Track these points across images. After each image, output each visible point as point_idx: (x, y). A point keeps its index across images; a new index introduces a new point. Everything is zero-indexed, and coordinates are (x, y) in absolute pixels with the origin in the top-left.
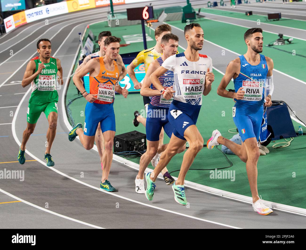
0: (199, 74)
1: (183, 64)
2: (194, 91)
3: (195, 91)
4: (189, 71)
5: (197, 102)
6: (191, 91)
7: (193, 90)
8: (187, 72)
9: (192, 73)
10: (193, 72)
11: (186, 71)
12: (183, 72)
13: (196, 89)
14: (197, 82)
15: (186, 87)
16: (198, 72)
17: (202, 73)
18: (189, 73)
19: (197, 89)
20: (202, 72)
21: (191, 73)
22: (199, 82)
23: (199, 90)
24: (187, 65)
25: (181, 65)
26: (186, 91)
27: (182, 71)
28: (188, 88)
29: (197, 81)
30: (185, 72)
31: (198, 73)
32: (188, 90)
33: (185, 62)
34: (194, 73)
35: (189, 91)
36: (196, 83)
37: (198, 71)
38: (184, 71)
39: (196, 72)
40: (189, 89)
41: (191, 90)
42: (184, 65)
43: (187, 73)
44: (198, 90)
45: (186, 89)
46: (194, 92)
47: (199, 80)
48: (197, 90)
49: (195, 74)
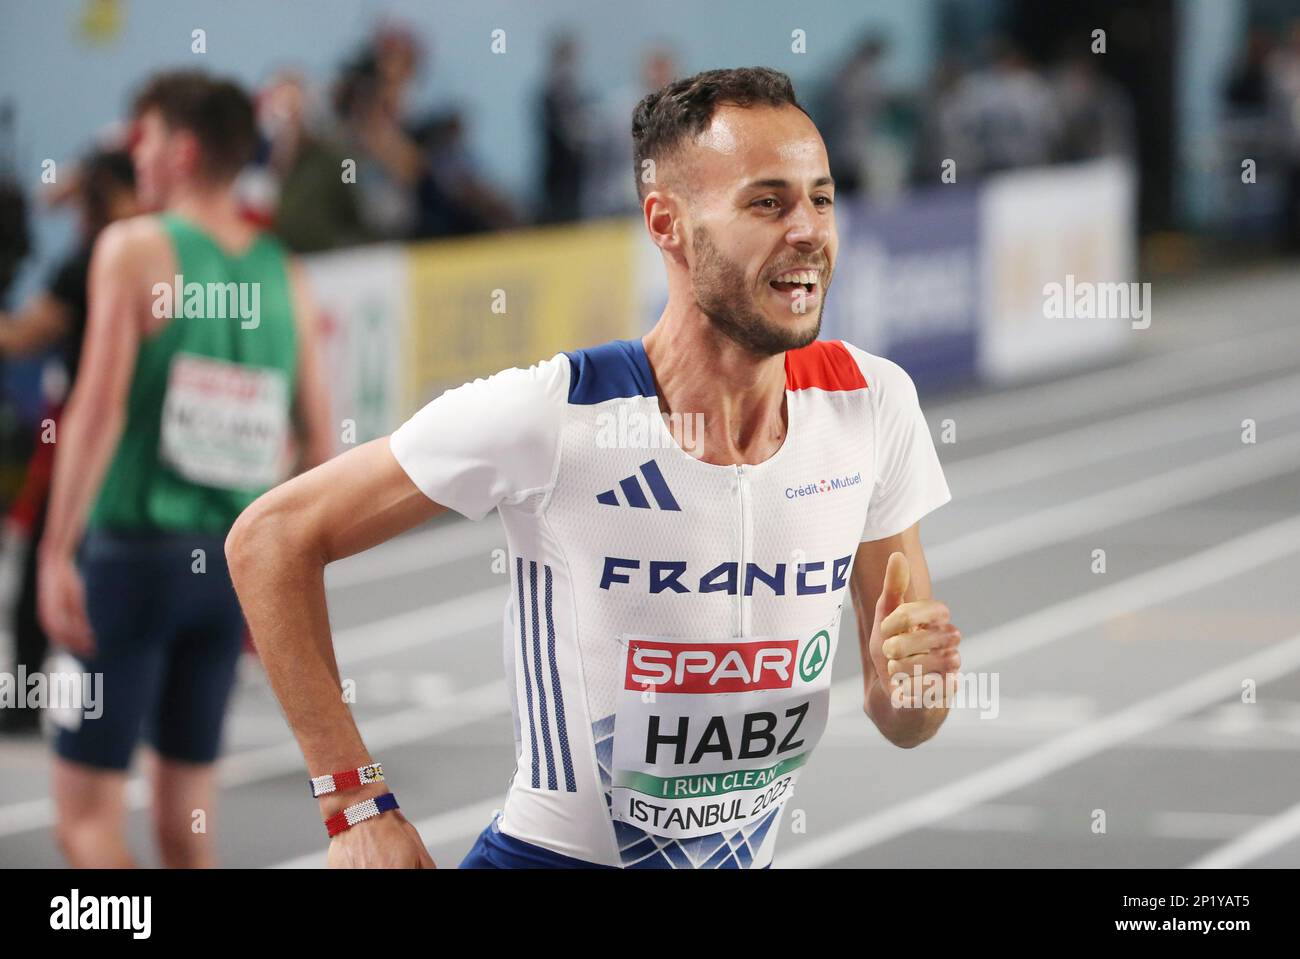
0: (780, 590)
1: (630, 486)
2: (728, 756)
3: (745, 754)
4: (680, 567)
5: (734, 848)
6: (696, 759)
7: (725, 749)
8: (664, 574)
9: (718, 587)
10: (724, 578)
11: (656, 567)
12: (618, 570)
13: (748, 735)
14: (769, 666)
15: (654, 722)
16: (772, 573)
17: (813, 579)
18: (680, 589)
19: (759, 735)
20: (820, 566)
21: (706, 585)
22: (790, 669)
23: (778, 742)
24: (668, 502)
25: (608, 498)
26: (651, 758)
27: (611, 563)
28: (668, 728)
29: (767, 659)
30: (641, 577)
31: (777, 583)
32: (666, 752)
33: (651, 470)
34: (733, 591)
35: (679, 759)
36: (757, 677)
37: (781, 569)
38: (635, 564)
39: (754, 571)
40: (680, 740)
41: (704, 747)
42: (636, 499)
43: (656, 586)
44: (771, 740)
45: (654, 739)
46: (737, 764)
47: (792, 645)
48: (757, 745)
49: (749, 591)
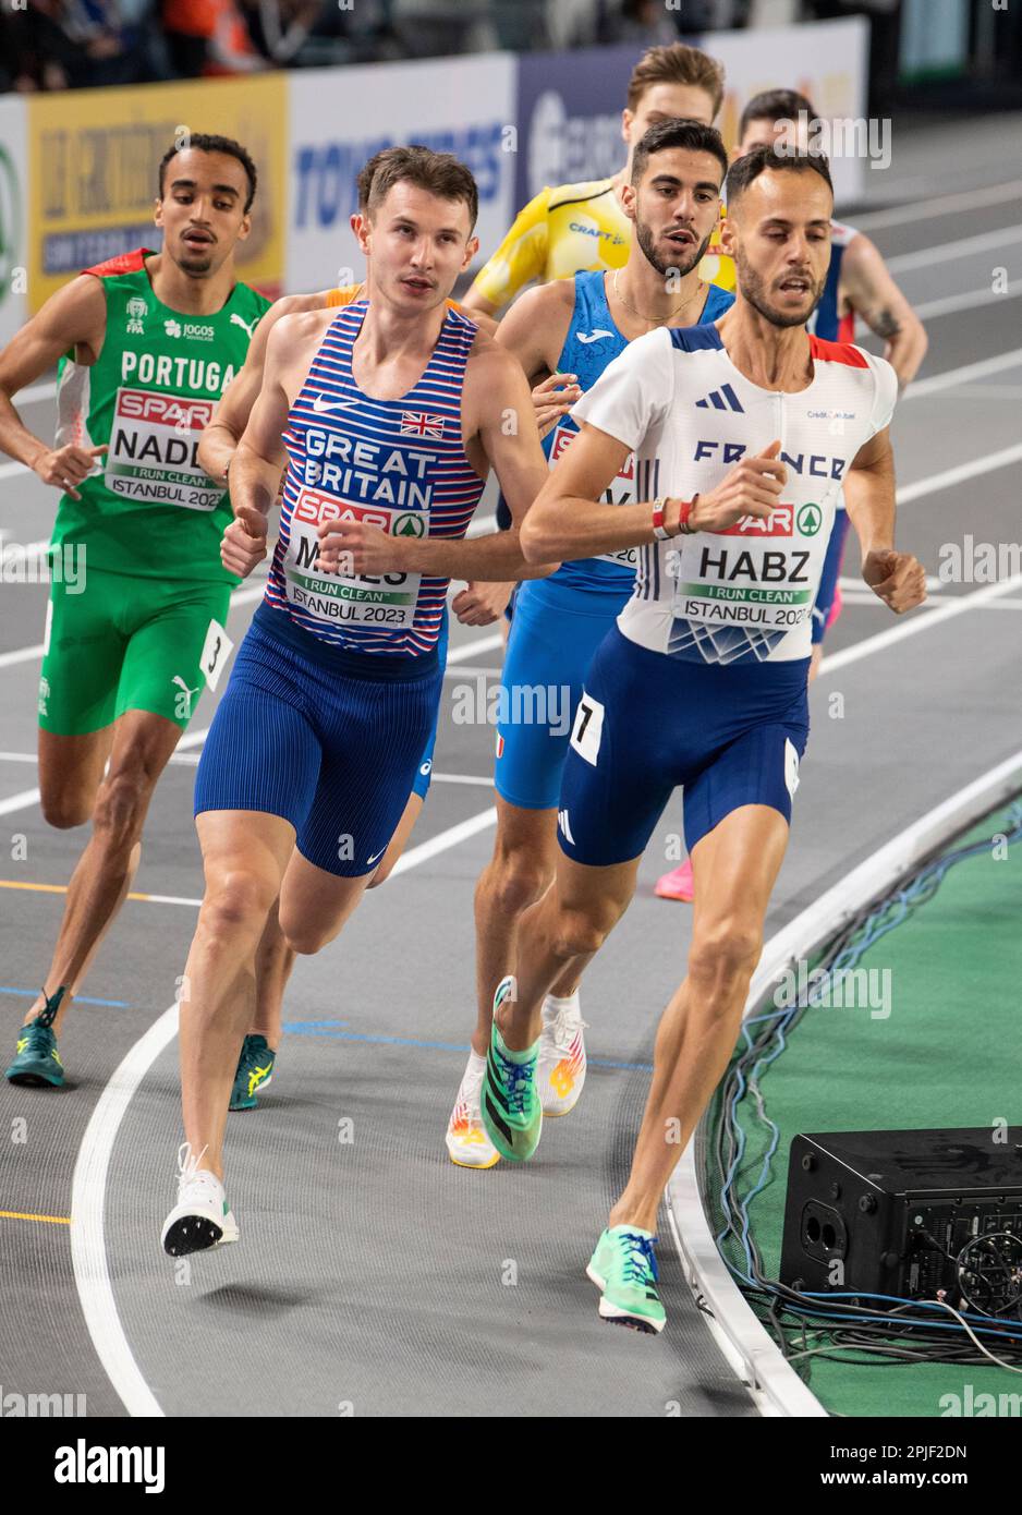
0: (800, 471)
1: (715, 397)
2: (754, 578)
3: (765, 578)
4: (742, 449)
5: (754, 645)
6: (732, 577)
7: (751, 572)
8: (733, 452)
11: (728, 447)
12: (705, 449)
13: (767, 566)
14: (778, 520)
15: (706, 551)
16: (796, 460)
17: (819, 466)
19: (774, 567)
20: (823, 459)
22: (791, 523)
23: (788, 574)
24: (737, 407)
25: (702, 404)
26: (703, 573)
27: (701, 444)
28: (715, 556)
29: (776, 516)
30: (719, 453)
31: (798, 465)
32: (713, 571)
33: (727, 389)
35: (721, 575)
36: (771, 529)
37: (801, 457)
38: (715, 446)
39: (785, 457)
40: (722, 564)
41: (737, 570)
42: (719, 405)
43: (728, 459)
44: (783, 572)
45: (705, 562)
46: (759, 585)
47: (791, 508)
48: (773, 573)
